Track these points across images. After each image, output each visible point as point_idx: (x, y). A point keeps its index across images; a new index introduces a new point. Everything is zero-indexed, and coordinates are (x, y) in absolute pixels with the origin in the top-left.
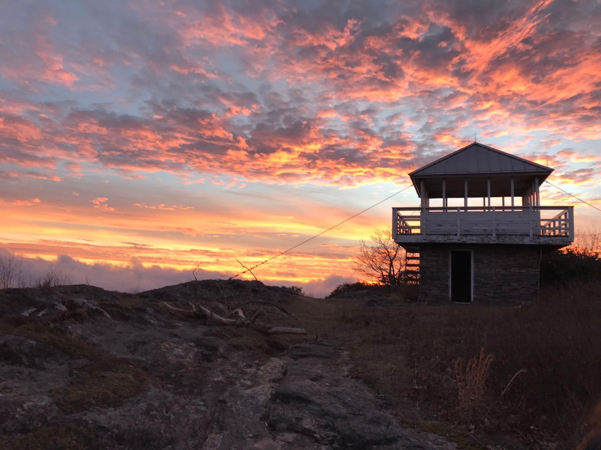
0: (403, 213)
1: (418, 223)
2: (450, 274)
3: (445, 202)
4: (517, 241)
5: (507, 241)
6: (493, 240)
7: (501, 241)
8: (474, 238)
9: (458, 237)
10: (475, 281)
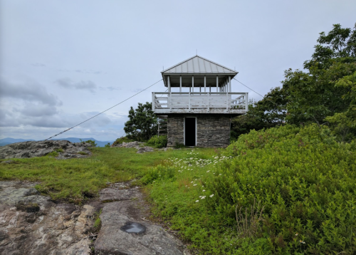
0: (157, 96)
1: (166, 102)
2: (184, 131)
3: (180, 90)
4: (220, 112)
5: (215, 112)
6: (207, 111)
7: (212, 112)
8: (198, 110)
9: (189, 110)
10: (198, 134)
